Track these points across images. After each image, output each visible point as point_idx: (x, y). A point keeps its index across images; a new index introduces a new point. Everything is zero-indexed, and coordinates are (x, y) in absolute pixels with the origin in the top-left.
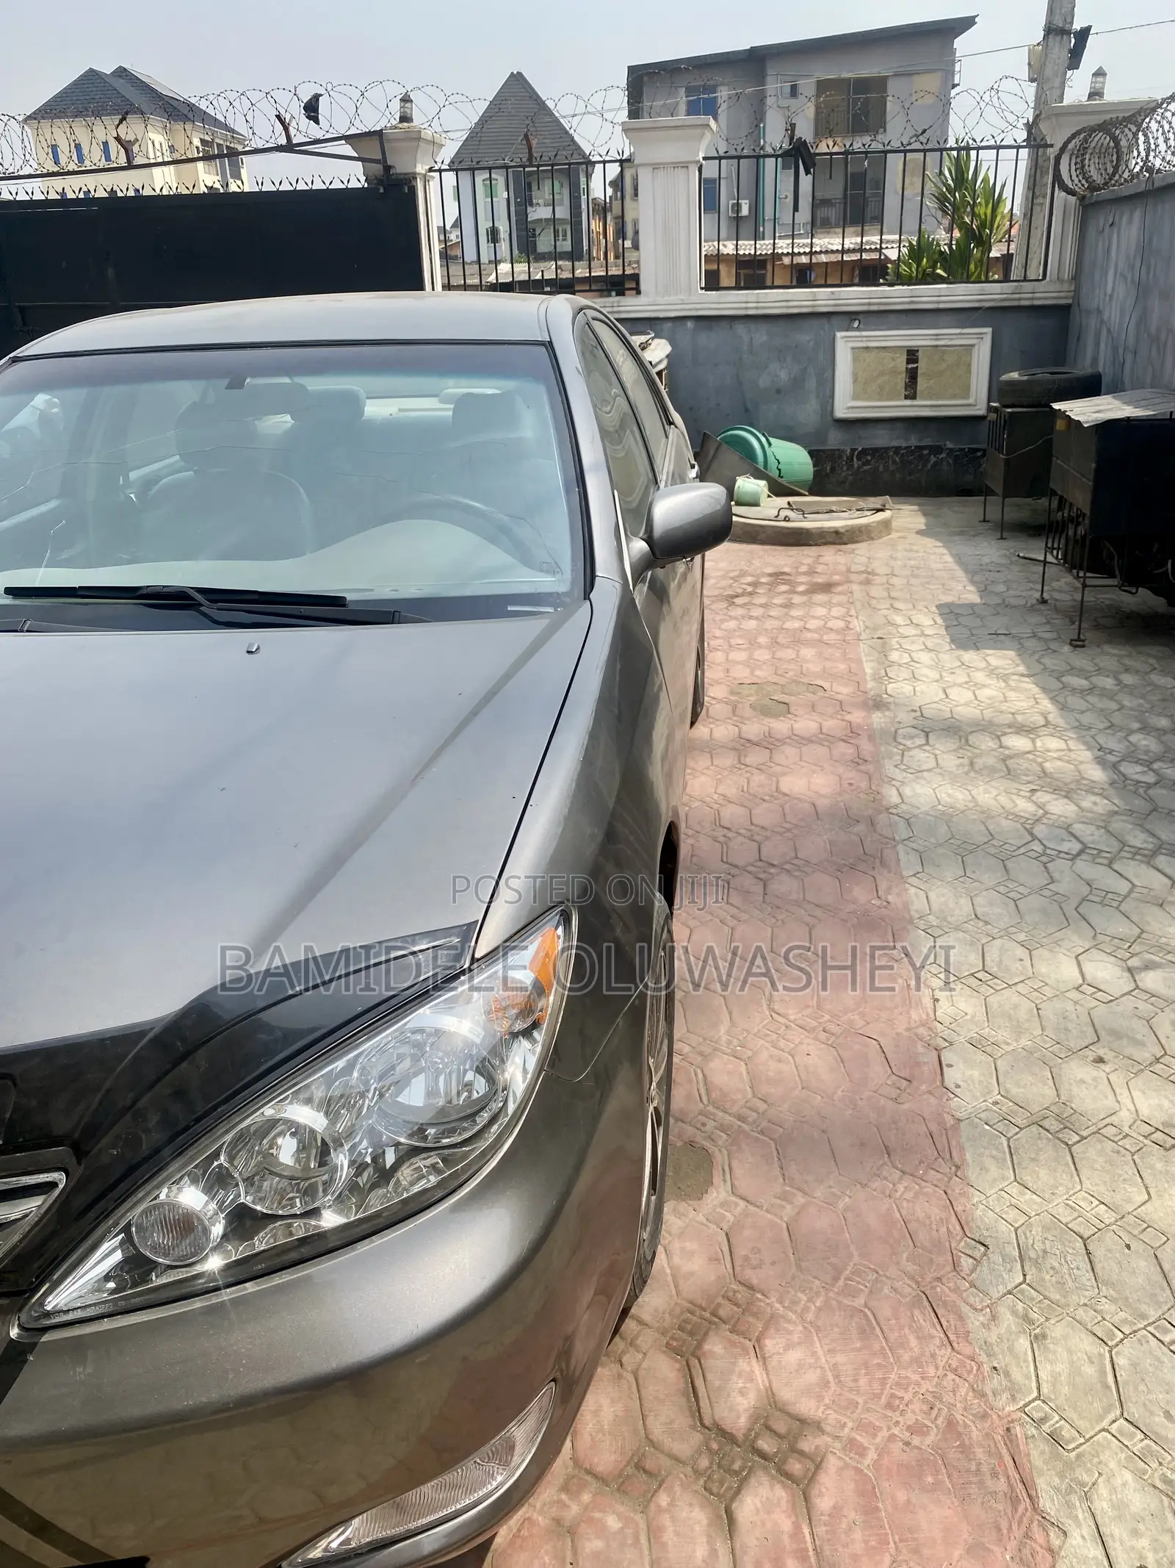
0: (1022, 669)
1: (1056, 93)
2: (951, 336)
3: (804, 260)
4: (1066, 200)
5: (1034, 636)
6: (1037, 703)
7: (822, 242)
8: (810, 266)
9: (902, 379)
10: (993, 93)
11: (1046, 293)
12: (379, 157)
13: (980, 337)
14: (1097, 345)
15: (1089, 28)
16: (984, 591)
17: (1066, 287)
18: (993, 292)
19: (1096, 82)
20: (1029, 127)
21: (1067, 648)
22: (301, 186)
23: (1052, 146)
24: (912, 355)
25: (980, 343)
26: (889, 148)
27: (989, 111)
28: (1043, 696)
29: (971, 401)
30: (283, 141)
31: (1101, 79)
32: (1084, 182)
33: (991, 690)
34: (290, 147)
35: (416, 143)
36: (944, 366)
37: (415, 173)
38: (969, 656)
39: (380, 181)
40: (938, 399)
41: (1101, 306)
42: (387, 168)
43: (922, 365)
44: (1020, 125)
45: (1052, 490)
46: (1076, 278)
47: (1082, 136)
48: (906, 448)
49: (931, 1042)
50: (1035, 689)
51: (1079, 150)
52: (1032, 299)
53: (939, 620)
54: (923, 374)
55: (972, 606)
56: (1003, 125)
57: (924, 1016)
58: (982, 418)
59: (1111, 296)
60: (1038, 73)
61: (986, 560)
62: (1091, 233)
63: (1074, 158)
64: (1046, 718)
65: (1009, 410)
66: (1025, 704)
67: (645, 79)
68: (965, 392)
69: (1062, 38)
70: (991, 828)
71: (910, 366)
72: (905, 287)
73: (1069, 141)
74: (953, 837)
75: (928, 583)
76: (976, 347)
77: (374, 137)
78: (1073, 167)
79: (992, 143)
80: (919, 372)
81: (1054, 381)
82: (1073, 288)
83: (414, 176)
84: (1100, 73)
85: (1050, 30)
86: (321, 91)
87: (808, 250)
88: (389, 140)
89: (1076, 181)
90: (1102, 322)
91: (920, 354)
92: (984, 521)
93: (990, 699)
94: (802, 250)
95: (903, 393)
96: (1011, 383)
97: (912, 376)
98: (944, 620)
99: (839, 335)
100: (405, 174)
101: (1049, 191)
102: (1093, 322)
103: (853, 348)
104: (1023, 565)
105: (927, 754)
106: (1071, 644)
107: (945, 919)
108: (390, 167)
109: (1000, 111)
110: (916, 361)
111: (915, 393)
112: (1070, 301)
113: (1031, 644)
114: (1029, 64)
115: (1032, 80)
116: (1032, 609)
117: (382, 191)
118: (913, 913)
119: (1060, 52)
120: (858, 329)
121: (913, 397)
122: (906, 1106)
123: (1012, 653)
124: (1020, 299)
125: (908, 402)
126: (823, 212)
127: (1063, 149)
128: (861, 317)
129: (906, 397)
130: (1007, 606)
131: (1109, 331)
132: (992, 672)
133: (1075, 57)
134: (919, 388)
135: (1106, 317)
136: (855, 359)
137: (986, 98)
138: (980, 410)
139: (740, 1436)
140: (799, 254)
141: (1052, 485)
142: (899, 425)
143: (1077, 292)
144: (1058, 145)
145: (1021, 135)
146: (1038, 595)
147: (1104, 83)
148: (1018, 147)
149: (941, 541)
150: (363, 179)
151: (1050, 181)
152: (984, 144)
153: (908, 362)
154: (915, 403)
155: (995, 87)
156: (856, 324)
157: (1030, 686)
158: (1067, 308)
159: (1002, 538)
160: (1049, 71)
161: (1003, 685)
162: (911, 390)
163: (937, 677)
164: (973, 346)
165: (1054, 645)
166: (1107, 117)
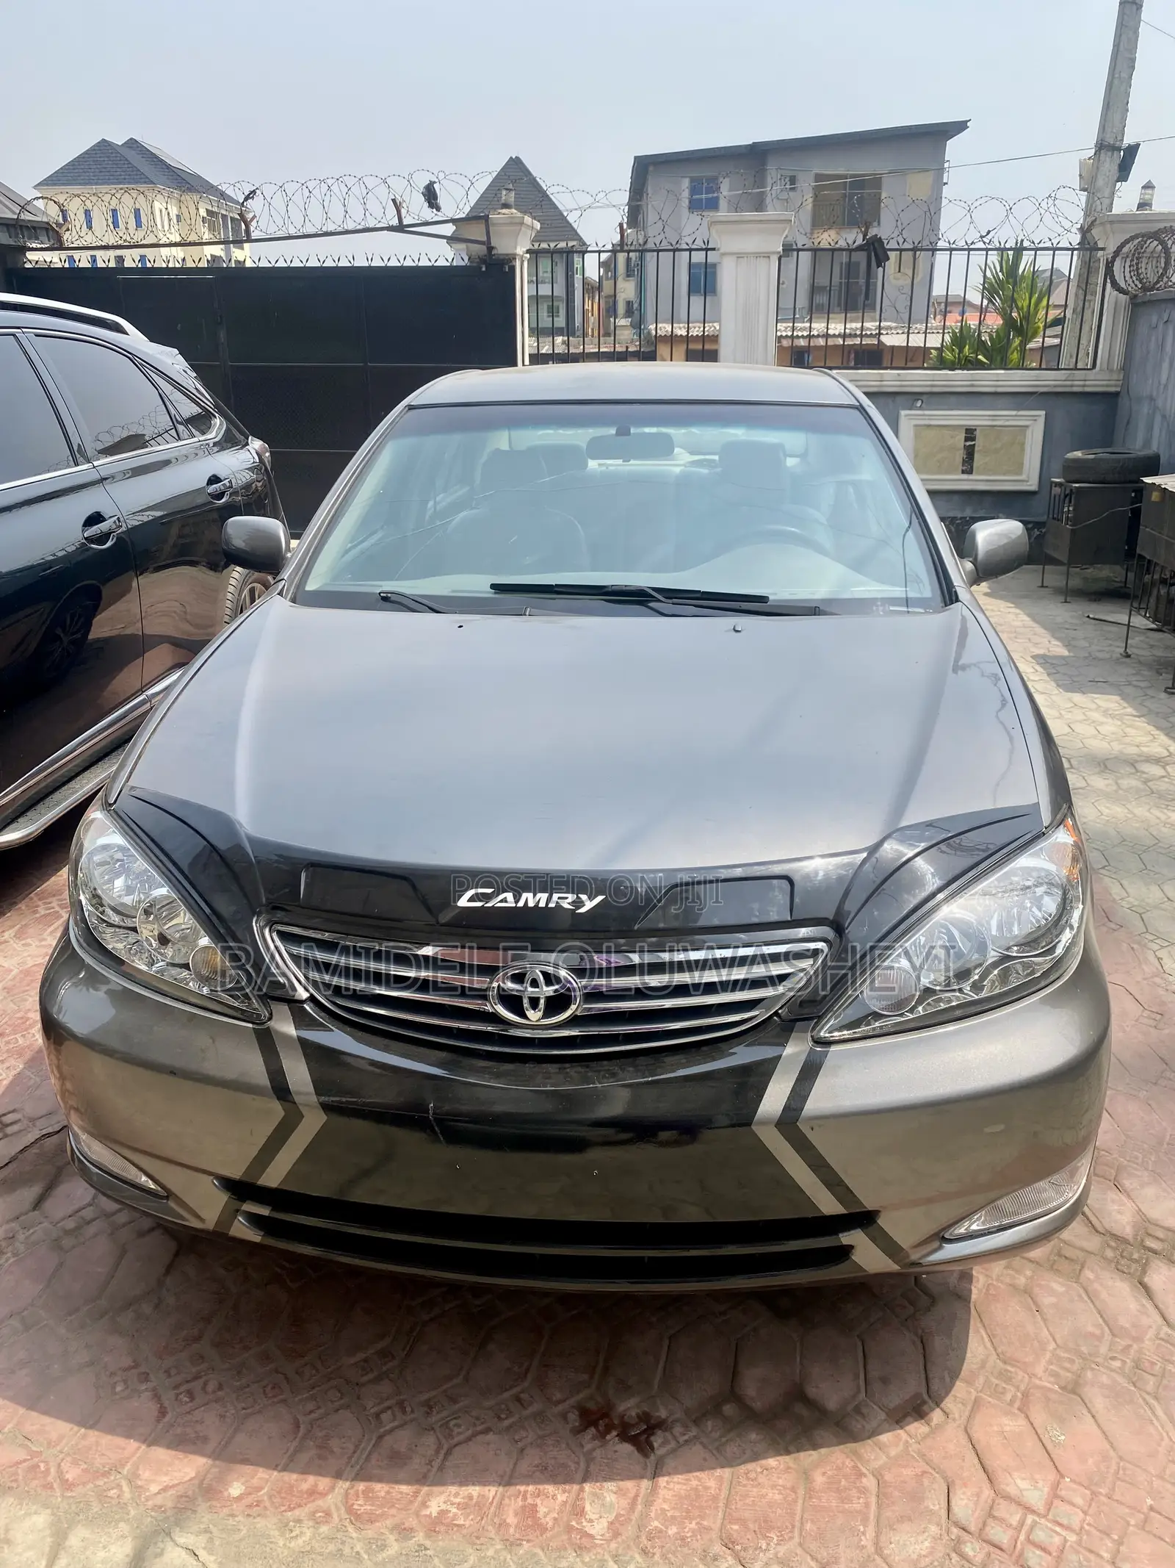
0: (1130, 710)
1: (1106, 202)
2: (1007, 417)
3: (802, 343)
4: (1117, 298)
5: (1130, 684)
6: (1155, 738)
7: (819, 327)
8: (808, 349)
9: (960, 455)
10: (1050, 201)
11: (1097, 381)
12: (484, 239)
13: (1035, 419)
14: (1150, 428)
15: (1138, 145)
16: (1068, 645)
17: (1115, 377)
18: (1049, 380)
19: (1145, 194)
20: (1085, 231)
21: (1163, 695)
22: (408, 263)
23: (1103, 249)
24: (970, 434)
25: (1034, 424)
26: (954, 246)
27: (1047, 217)
28: (1158, 732)
29: (1023, 477)
30: (395, 222)
31: (1149, 191)
32: (1137, 282)
33: (1110, 727)
34: (401, 228)
35: (518, 228)
36: (999, 445)
37: (515, 254)
38: (1077, 697)
39: (483, 260)
40: (995, 474)
41: (1155, 394)
42: (490, 249)
43: (979, 443)
44: (1074, 230)
45: (1140, 555)
46: (1126, 368)
47: (1136, 242)
48: (961, 518)
49: (1168, 988)
50: (1150, 728)
51: (1134, 255)
52: (1084, 386)
53: (1038, 668)
54: (978, 451)
55: (1063, 658)
56: (1060, 230)
57: (1155, 970)
58: (1033, 493)
59: (1166, 386)
60: (1089, 183)
61: (1059, 620)
62: (1142, 329)
63: (1128, 260)
64: (1168, 750)
65: (1077, 485)
66: (1144, 739)
67: (651, 168)
68: (1019, 468)
69: (1113, 154)
70: (1154, 833)
71: (968, 443)
72: (965, 372)
73: (1123, 245)
74: (1124, 840)
75: (1016, 638)
76: (1030, 428)
77: (480, 221)
78: (1127, 269)
79: (1048, 244)
80: (976, 449)
81: (1118, 461)
82: (1121, 377)
83: (513, 257)
84: (1149, 186)
85: (1101, 147)
86: (434, 179)
87: (805, 333)
88: (494, 225)
89: (1130, 281)
90: (1156, 408)
91: (978, 433)
92: (1042, 586)
93: (1113, 733)
94: (800, 334)
95: (961, 468)
96: (1076, 460)
97: (970, 453)
98: (1045, 669)
99: (903, 413)
100: (507, 255)
101: (1099, 290)
102: (1146, 409)
103: (916, 426)
104: (1095, 625)
105: (1076, 776)
106: (1165, 691)
107: (1143, 900)
108: (493, 248)
109: (1056, 218)
110: (973, 439)
111: (972, 467)
112: (1118, 389)
113: (1129, 690)
114: (1080, 175)
115: (1084, 190)
116: (1117, 661)
117: (484, 269)
118: (1115, 896)
119: (1110, 165)
120: (920, 408)
121: (970, 472)
122: (1166, 1031)
123: (1117, 698)
124: (1072, 386)
125: (965, 476)
126: (821, 299)
127: (1117, 253)
128: (924, 397)
129: (963, 472)
130: (1094, 659)
131: (1164, 417)
132: (1105, 712)
133: (1124, 170)
134: (975, 465)
135: (1160, 403)
136: (917, 436)
137: (1044, 205)
138: (1032, 485)
139: (1130, 1238)
140: (798, 337)
141: (1138, 551)
142: (956, 497)
143: (1126, 379)
144: (1111, 248)
145: (1076, 239)
146: (1122, 650)
147: (1152, 195)
148: (1073, 250)
149: (1013, 603)
150: (466, 259)
151: (1100, 280)
152: (1041, 245)
153: (967, 439)
154: (971, 477)
155: (1052, 195)
156: (919, 404)
157: (1141, 723)
158: (1117, 394)
159: (1066, 602)
160: (1100, 182)
161: (1119, 723)
162: (968, 464)
163: (1057, 714)
164: (1027, 426)
165: (1150, 692)
166: (1162, 225)
